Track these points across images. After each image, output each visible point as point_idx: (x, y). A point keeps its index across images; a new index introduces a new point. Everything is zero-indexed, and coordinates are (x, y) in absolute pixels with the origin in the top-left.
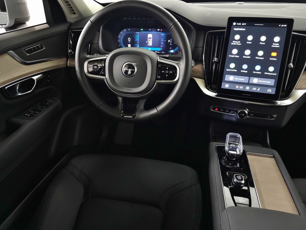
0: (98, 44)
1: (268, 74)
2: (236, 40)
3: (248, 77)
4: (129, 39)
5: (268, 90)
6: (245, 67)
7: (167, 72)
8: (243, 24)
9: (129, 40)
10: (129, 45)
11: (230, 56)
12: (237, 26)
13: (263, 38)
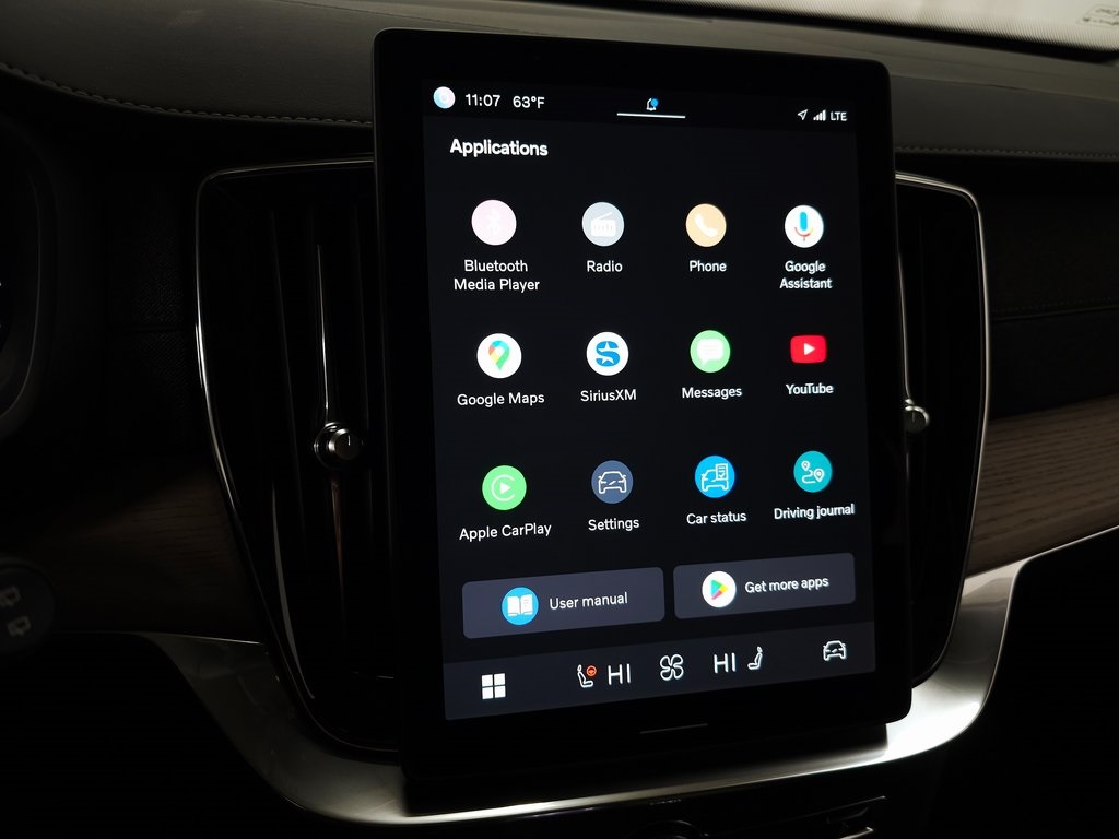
1: (799, 513)
2: (486, 253)
3: (656, 574)
5: (826, 649)
6: (612, 481)
11: (464, 400)
12: (466, 121)
13: (706, 225)
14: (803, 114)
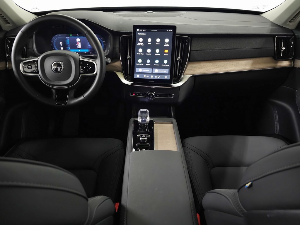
0: (33, 48)
1: (164, 65)
2: (140, 42)
3: (151, 69)
5: (165, 77)
6: (148, 61)
7: (87, 67)
8: (144, 30)
9: (61, 44)
10: (61, 48)
11: (137, 54)
12: (140, 32)
13: (158, 40)
14: (168, 31)
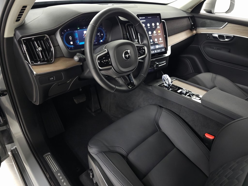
0: (59, 45)
1: (160, 42)
3: (154, 46)
4: (70, 38)
5: (163, 50)
6: (151, 41)
7: (142, 51)
8: (144, 18)
10: (71, 42)
12: (141, 19)
13: (153, 24)
14: (157, 17)
